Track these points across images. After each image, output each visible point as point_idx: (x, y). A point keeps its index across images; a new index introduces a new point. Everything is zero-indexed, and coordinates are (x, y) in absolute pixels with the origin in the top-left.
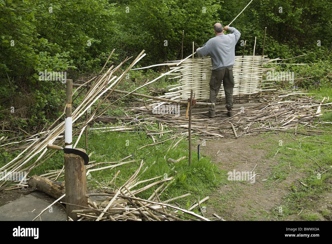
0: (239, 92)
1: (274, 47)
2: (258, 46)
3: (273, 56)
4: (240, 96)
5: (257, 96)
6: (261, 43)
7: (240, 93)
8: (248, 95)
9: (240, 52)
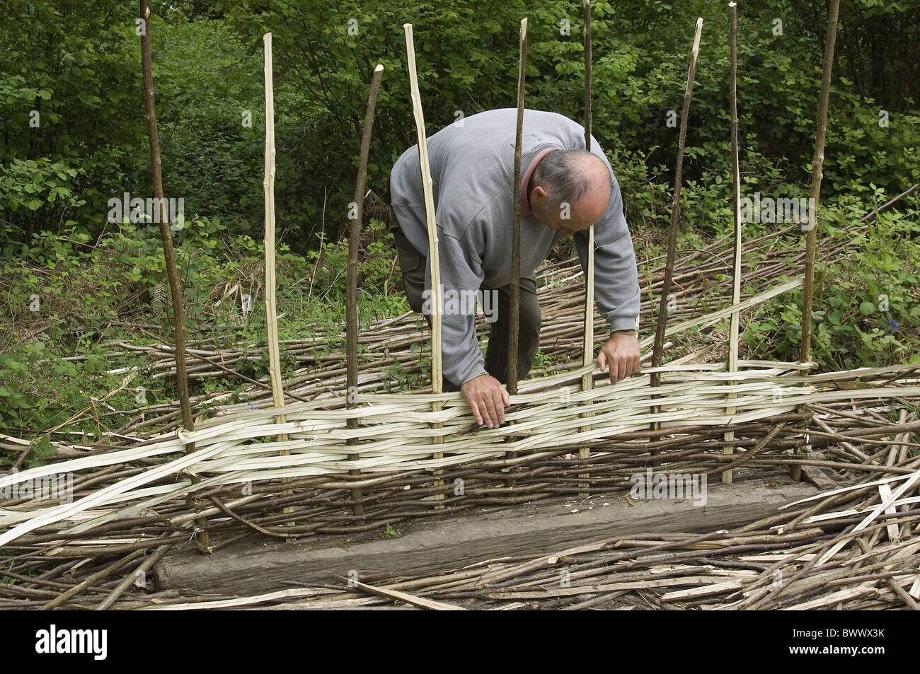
0: (652, 410)
1: (858, 125)
2: (787, 125)
3: (854, 168)
4: (653, 439)
5: (780, 436)
6: (798, 111)
7: (656, 418)
8: (716, 433)
9: (702, 153)
